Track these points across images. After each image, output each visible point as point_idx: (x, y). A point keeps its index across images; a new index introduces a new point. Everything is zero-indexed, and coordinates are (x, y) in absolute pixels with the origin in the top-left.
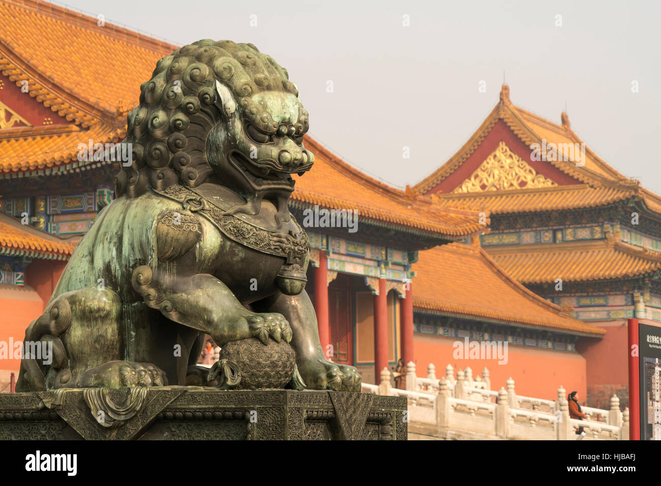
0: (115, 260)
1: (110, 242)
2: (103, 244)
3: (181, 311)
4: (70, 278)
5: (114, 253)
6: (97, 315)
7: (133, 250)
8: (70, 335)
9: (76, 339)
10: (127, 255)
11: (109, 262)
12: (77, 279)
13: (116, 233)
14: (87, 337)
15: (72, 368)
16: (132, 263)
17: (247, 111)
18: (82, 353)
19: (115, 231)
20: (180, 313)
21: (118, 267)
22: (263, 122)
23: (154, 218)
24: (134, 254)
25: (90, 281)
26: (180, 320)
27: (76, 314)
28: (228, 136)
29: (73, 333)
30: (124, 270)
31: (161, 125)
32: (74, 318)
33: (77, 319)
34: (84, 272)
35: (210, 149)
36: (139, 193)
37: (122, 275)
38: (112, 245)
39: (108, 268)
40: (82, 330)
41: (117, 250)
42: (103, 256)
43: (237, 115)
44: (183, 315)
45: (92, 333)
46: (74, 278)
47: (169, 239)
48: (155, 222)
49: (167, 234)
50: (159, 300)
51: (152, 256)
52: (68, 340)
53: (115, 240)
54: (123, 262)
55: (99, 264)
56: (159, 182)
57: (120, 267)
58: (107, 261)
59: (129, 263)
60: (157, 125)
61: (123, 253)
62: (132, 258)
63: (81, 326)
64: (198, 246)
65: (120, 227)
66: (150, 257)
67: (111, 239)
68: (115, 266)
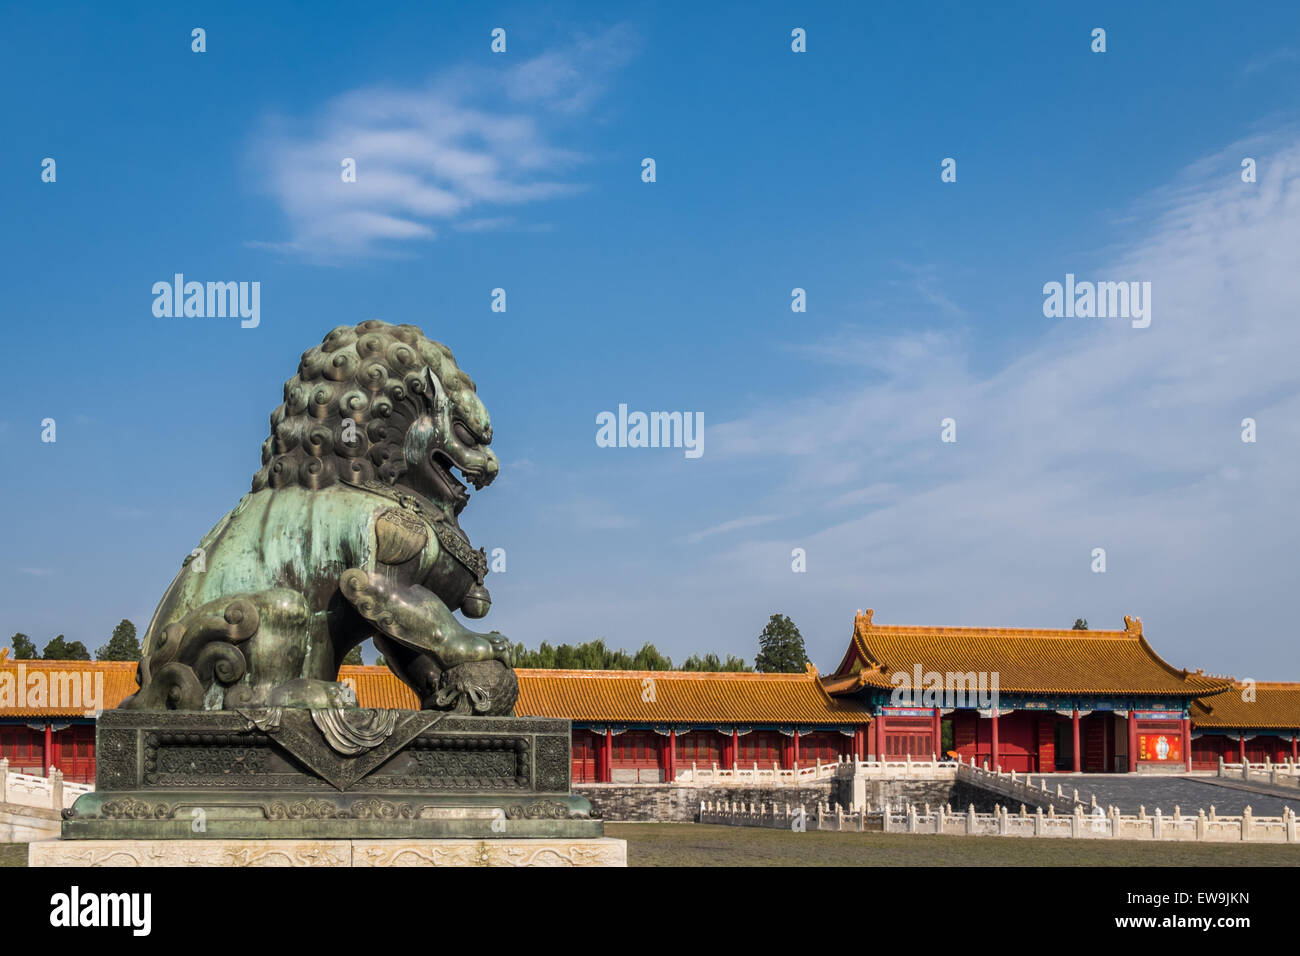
0: (299, 559)
1: (291, 538)
2: (279, 539)
3: (404, 624)
4: (223, 577)
5: (299, 551)
6: (295, 622)
7: (327, 549)
8: (255, 642)
9: (265, 649)
10: (318, 554)
11: (291, 562)
12: (236, 579)
13: (300, 528)
14: (280, 648)
15: (253, 683)
16: (324, 565)
17: (460, 407)
18: (271, 667)
19: (297, 526)
20: (402, 626)
21: (303, 568)
22: (478, 423)
23: (368, 514)
24: (328, 555)
25: (259, 581)
26: (400, 634)
27: (266, 619)
28: (435, 432)
29: (261, 642)
30: (312, 572)
31: (362, 407)
32: (263, 624)
33: (268, 625)
34: (250, 571)
35: (412, 445)
36: (325, 483)
37: (309, 577)
38: (294, 541)
39: (288, 569)
40: (275, 639)
41: (303, 547)
42: (280, 553)
43: (446, 410)
44: (406, 629)
45: (286, 643)
46: (231, 577)
47: (398, 541)
48: (370, 518)
49: (395, 534)
50: (377, 610)
51: (366, 559)
52: (254, 650)
53: (298, 535)
54: (313, 563)
55: (274, 561)
56: (356, 475)
57: (307, 568)
58: (287, 560)
59: (321, 564)
60: (357, 406)
61: (313, 552)
62: (324, 560)
63: (273, 634)
64: (423, 552)
65: (305, 521)
66: (363, 559)
67: (291, 533)
68: (299, 567)
